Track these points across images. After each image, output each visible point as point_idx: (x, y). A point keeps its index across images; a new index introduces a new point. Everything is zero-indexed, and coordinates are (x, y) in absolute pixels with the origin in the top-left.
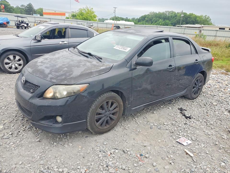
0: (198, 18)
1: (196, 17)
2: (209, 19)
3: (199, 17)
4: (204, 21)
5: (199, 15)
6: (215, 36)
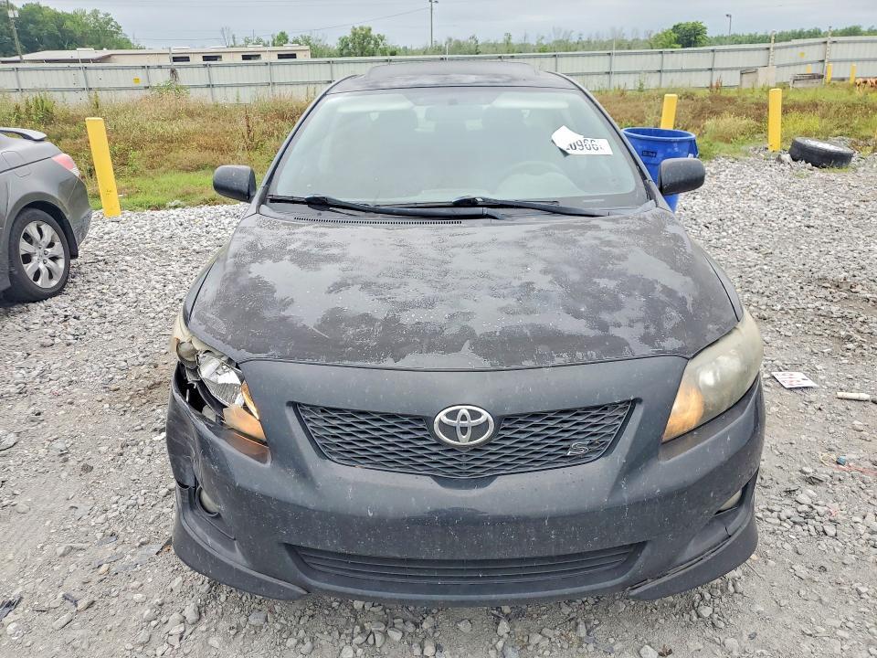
0: (68, 23)
1: (59, 19)
2: (113, 23)
3: (71, 17)
4: (94, 31)
5: (70, 11)
6: (208, 86)
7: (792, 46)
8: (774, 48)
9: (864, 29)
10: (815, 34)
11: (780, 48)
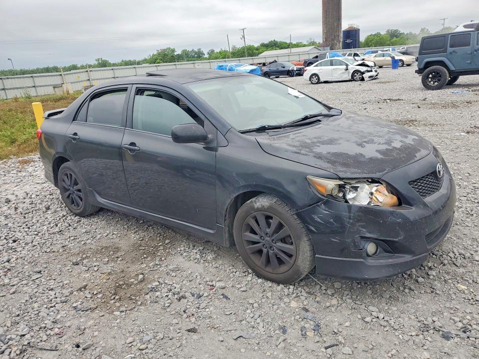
7: (72, 74)
8: (64, 75)
9: (79, 66)
10: (56, 69)
11: (67, 74)
